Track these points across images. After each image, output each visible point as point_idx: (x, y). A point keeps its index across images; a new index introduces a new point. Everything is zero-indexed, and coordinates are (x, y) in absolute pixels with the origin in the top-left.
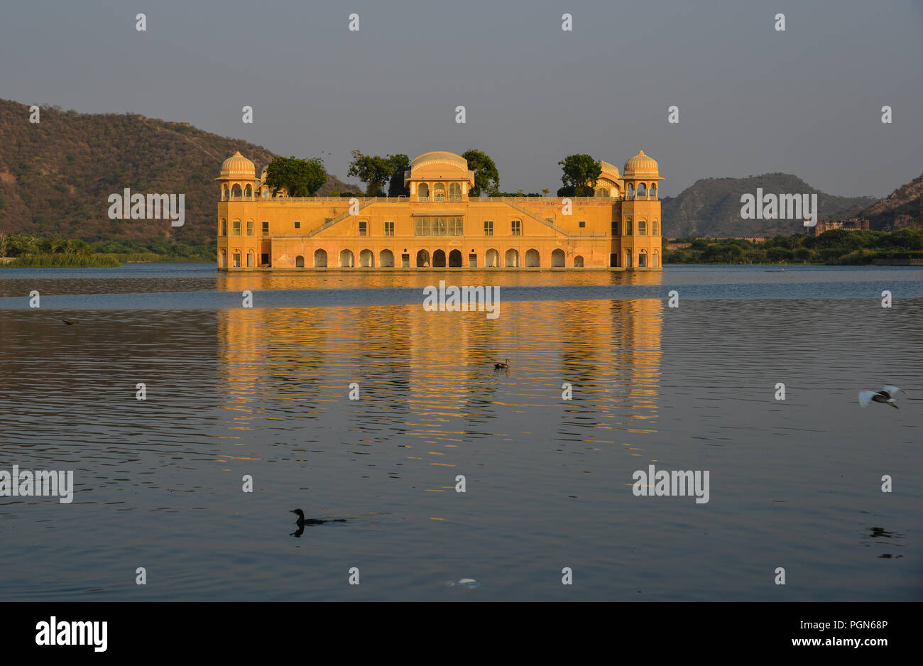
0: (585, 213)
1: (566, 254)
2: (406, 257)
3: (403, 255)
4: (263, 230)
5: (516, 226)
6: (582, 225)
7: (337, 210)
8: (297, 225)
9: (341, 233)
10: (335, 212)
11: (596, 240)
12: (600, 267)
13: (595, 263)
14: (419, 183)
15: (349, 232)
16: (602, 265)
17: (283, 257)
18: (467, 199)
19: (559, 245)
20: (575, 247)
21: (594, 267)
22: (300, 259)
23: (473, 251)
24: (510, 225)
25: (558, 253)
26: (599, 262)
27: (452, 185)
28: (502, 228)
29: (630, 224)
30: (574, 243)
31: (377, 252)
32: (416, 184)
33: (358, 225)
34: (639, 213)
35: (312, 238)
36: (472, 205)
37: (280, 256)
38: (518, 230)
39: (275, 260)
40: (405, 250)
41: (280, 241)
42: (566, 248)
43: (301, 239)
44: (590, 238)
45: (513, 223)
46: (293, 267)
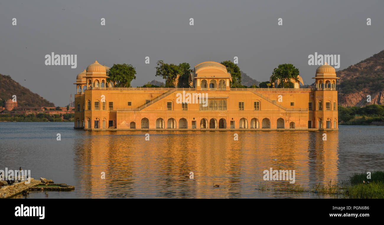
0: (294, 97)
1: (285, 121)
2: (194, 123)
3: (192, 121)
4: (110, 107)
5: (257, 105)
6: (292, 104)
7: (153, 95)
8: (130, 104)
9: (157, 108)
10: (152, 96)
11: (302, 113)
13: (301, 126)
14: (202, 80)
15: (161, 108)
16: (306, 127)
17: (123, 123)
18: (229, 89)
19: (281, 116)
20: (290, 117)
21: (301, 128)
22: (133, 124)
23: (232, 119)
24: (253, 104)
25: (281, 121)
26: (304, 126)
27: (221, 81)
28: (249, 107)
29: (321, 104)
30: (289, 114)
31: (177, 119)
32: (200, 80)
33: (166, 104)
34: (326, 98)
35: (140, 112)
36: (232, 92)
37: (122, 122)
38: (258, 107)
39: (118, 124)
40: (194, 119)
41: (122, 113)
42: (285, 118)
43: (134, 112)
44: (298, 112)
45: (255, 103)
46: (129, 128)
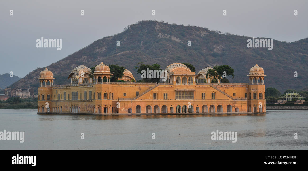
0: (235, 89)
1: (232, 107)
3: (171, 108)
5: (213, 95)
6: (234, 94)
8: (125, 95)
9: (146, 98)
10: (140, 89)
11: (243, 101)
12: (244, 112)
13: (243, 111)
14: (177, 77)
15: (150, 97)
16: (245, 111)
17: (123, 109)
18: (195, 84)
19: (229, 103)
20: (235, 104)
21: (242, 112)
22: (129, 110)
23: (198, 106)
25: (229, 107)
26: (244, 110)
27: (190, 77)
28: (208, 97)
29: (255, 95)
30: (234, 102)
31: (160, 106)
32: (176, 77)
33: (153, 95)
34: (259, 90)
35: (135, 101)
36: (197, 86)
37: (122, 108)
38: (214, 97)
39: (120, 110)
40: (172, 106)
41: (122, 101)
42: (232, 104)
43: (131, 101)
44: (241, 100)
45: (212, 94)
46: (127, 113)
